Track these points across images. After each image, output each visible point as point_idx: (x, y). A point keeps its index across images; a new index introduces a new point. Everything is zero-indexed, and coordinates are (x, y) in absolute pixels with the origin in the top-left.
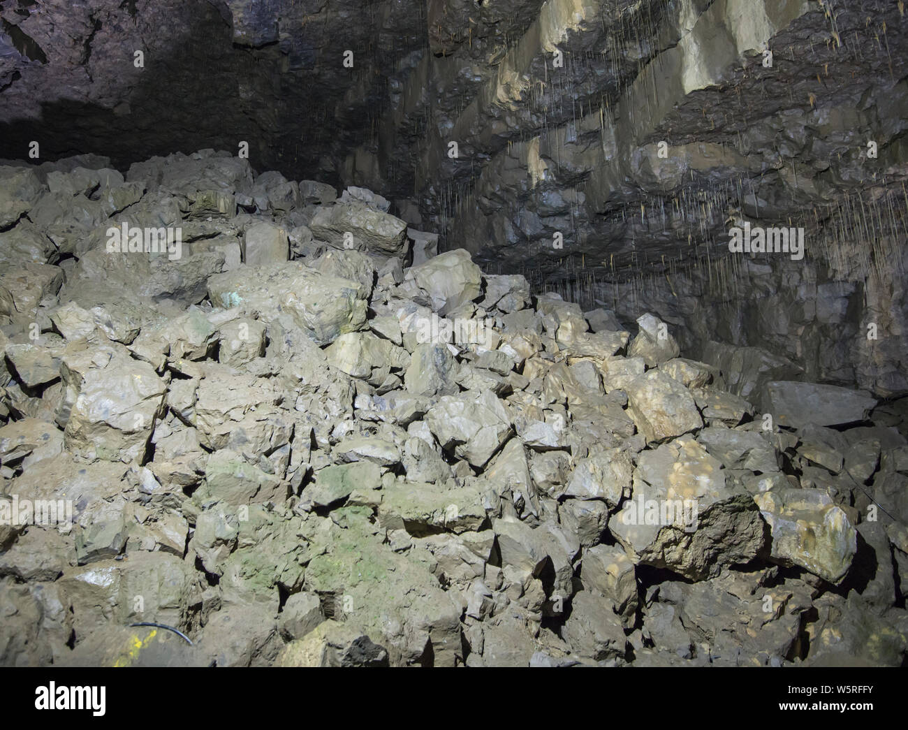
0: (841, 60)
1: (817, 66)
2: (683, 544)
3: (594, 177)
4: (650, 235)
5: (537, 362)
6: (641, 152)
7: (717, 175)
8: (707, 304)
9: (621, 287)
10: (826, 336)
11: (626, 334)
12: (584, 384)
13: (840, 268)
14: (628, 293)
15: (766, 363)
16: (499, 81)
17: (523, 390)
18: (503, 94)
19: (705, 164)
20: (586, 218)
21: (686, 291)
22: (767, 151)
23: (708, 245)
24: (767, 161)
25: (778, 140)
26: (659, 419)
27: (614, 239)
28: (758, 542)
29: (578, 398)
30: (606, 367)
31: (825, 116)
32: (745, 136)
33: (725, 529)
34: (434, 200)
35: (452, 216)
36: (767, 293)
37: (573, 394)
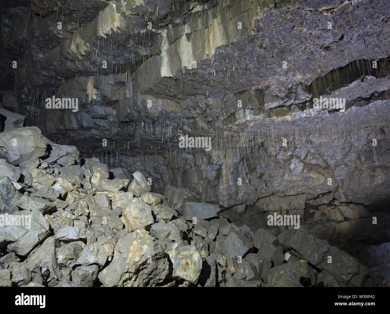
0: (217, 81)
1: (209, 81)
2: (133, 279)
3: (121, 103)
4: (146, 136)
5: (75, 193)
6: (143, 97)
7: (173, 115)
8: (169, 169)
9: (133, 158)
10: (209, 184)
11: (128, 180)
12: (100, 205)
13: (215, 159)
14: (137, 161)
15: (186, 195)
16: (73, 41)
17: (64, 209)
18: (75, 48)
19: (170, 109)
20: (116, 123)
21: (161, 163)
22: (192, 110)
23: (170, 144)
24: (192, 113)
25: (196, 106)
26: (135, 220)
27: (130, 135)
28: (166, 272)
29: (95, 213)
30: (115, 196)
31: (212, 101)
32: (185, 102)
33: (153, 268)
34: (27, 96)
35: (39, 108)
36: (191, 166)
37: (93, 210)
